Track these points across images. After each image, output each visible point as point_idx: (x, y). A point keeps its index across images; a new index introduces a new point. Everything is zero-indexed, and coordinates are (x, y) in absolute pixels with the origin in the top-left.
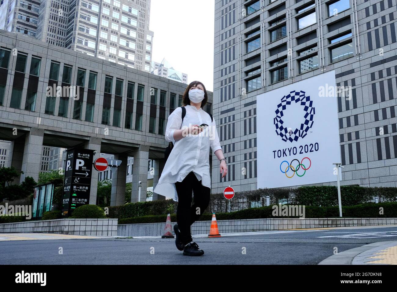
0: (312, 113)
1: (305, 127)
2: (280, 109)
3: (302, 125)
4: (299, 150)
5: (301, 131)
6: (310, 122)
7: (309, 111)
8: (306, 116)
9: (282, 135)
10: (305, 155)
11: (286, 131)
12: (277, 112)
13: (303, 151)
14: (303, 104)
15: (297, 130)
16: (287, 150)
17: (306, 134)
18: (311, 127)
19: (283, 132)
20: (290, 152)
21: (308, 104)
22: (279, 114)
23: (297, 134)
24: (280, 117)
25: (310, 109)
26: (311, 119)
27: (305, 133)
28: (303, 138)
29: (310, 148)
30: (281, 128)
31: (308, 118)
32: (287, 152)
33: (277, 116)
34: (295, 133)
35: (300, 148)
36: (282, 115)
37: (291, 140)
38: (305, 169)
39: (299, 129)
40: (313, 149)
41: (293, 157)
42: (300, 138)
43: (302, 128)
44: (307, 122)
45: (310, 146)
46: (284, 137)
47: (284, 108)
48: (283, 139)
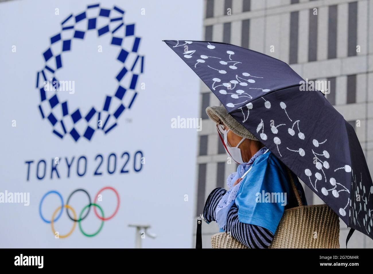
0: (137, 70)
1: (115, 104)
2: (57, 48)
3: (108, 100)
4: (92, 165)
5: (104, 115)
6: (129, 95)
7: (129, 63)
8: (120, 77)
9: (52, 119)
10: (106, 179)
11: (65, 112)
12: (48, 55)
13: (103, 169)
14: (117, 41)
15: (93, 112)
16: (63, 162)
17: (115, 125)
18: (130, 107)
19: (58, 111)
20: (69, 166)
21: (128, 43)
22: (52, 63)
23: (93, 123)
24: (53, 71)
25: (131, 58)
26: (133, 86)
27: (112, 120)
28: (106, 132)
29: (121, 162)
30: (54, 101)
31: (126, 82)
32: (62, 168)
33: (47, 68)
34: (88, 118)
35: (96, 158)
36: (59, 64)
37: (75, 135)
38: (103, 219)
39: (99, 107)
40: (129, 167)
41: (76, 182)
42: (98, 134)
43: (106, 107)
44: (120, 93)
45: (122, 156)
46: (58, 127)
47: (67, 46)
48: (55, 132)
